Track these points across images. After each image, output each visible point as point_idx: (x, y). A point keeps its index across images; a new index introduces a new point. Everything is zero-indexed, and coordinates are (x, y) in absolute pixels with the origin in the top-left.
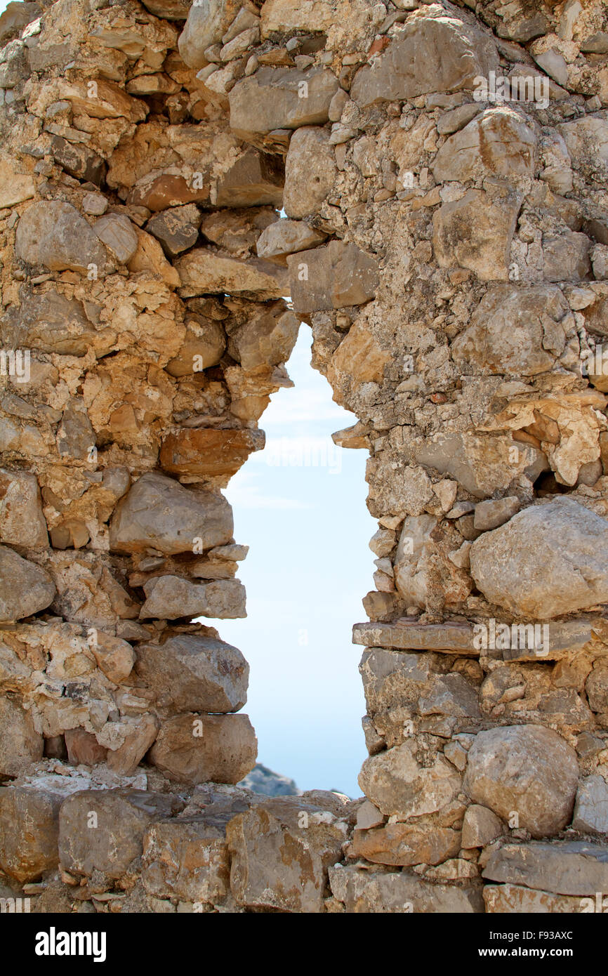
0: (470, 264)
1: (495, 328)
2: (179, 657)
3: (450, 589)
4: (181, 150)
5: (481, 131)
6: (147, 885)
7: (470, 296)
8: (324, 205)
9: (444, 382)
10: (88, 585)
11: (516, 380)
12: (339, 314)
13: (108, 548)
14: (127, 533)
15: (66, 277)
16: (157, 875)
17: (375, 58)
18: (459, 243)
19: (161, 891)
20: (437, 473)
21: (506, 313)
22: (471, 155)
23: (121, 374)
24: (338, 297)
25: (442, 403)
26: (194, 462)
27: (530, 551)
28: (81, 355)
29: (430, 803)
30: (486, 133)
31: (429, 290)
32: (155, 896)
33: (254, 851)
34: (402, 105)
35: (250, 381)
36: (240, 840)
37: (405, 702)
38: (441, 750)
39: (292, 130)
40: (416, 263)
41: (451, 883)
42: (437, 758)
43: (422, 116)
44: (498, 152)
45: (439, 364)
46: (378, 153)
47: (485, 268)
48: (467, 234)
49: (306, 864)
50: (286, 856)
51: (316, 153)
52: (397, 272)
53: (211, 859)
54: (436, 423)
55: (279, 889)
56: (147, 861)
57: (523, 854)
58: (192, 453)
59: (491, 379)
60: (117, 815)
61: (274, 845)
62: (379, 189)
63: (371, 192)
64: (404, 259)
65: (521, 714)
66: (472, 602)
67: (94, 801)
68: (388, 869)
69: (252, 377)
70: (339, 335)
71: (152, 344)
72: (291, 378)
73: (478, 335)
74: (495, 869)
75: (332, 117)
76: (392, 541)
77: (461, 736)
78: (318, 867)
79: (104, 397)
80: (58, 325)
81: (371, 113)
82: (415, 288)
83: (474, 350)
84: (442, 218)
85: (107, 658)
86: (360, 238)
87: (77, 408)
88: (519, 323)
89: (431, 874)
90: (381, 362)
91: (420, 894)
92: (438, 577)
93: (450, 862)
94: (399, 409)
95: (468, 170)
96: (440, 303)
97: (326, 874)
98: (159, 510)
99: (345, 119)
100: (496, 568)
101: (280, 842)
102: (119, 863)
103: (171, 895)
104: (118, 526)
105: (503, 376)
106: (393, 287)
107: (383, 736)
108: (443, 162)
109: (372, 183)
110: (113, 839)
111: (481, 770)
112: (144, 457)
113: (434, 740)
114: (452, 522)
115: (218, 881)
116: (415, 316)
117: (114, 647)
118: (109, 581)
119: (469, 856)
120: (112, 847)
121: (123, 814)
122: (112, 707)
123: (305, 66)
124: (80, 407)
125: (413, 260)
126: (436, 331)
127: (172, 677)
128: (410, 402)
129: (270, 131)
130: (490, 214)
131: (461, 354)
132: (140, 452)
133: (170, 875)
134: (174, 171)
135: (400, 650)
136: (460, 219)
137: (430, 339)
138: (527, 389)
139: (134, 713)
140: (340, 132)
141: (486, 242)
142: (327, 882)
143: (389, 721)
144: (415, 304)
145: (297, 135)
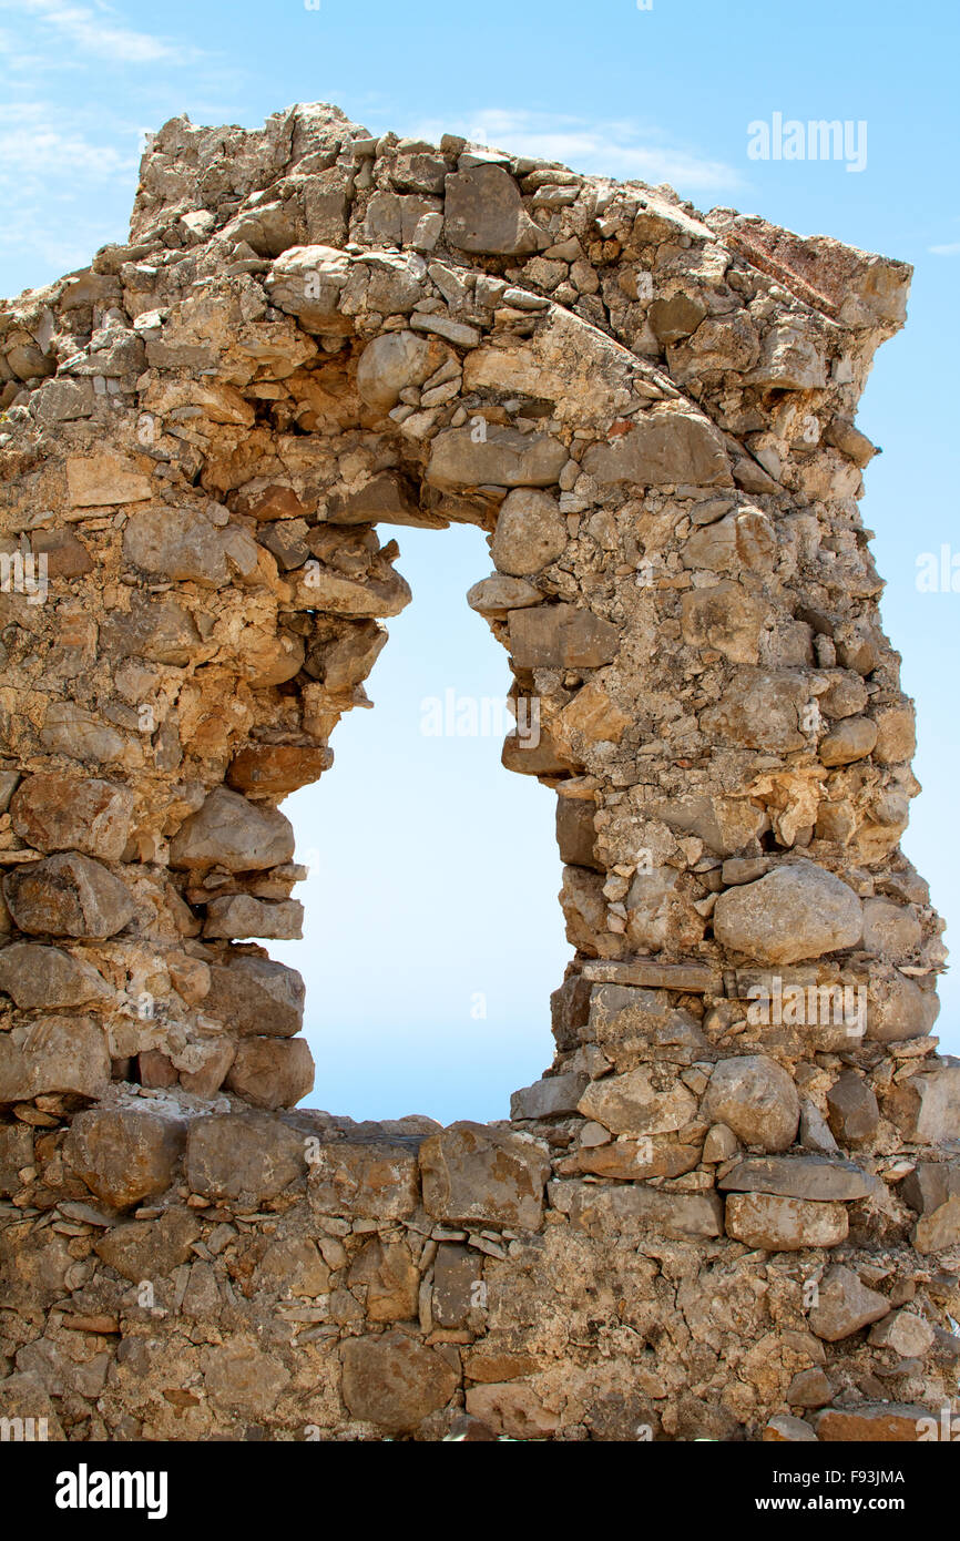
0: (722, 646)
1: (751, 707)
2: (256, 979)
3: (686, 933)
4: (291, 461)
5: (738, 528)
6: (317, 1205)
7: (720, 676)
8: (554, 569)
9: (693, 750)
10: (156, 901)
11: (772, 755)
12: (569, 673)
13: (167, 862)
14: (196, 849)
15: (187, 588)
16: (328, 1195)
17: (617, 440)
18: (714, 627)
19: (333, 1209)
20: (681, 830)
21: (763, 696)
22: (727, 549)
23: (211, 686)
24: (572, 658)
25: (689, 769)
26: (275, 780)
27: (785, 906)
28: (184, 666)
29: (671, 1122)
30: (743, 531)
31: (676, 664)
32: (327, 1215)
33: (457, 1169)
34: (647, 490)
35: (328, 699)
36: (437, 1160)
37: (640, 1034)
38: (679, 1076)
39: (510, 489)
40: (663, 639)
41: (692, 1192)
42: (677, 1083)
43: (670, 503)
44: (753, 550)
45: (686, 733)
46: (620, 531)
47: (738, 651)
48: (723, 620)
49: (524, 1180)
50: (499, 1173)
51: (544, 517)
52: (640, 644)
53: (403, 1177)
54: (684, 785)
55: (491, 1203)
56: (315, 1181)
57: (770, 1166)
58: (274, 771)
59: (746, 753)
60: (274, 1137)
61: (483, 1162)
62: (621, 563)
63: (612, 565)
64: (649, 633)
65: (750, 1045)
66: (703, 946)
67: (242, 1123)
68: (617, 1182)
69: (330, 694)
70: (569, 693)
71: (251, 658)
72: (369, 698)
73: (733, 712)
74: (741, 1178)
75: (563, 485)
76: (626, 887)
77: (703, 1064)
78: (537, 1183)
79: (194, 710)
80: (171, 635)
81: (612, 491)
82: (662, 661)
83: (727, 724)
84: (694, 604)
85: (188, 979)
86: (598, 607)
87: (171, 719)
88: (774, 706)
89: (669, 1185)
90: (621, 725)
91: (659, 1203)
92: (677, 923)
93: (693, 1174)
94: (641, 769)
95: (724, 561)
96: (688, 678)
97: (545, 1188)
98: (238, 827)
99: (579, 490)
100: (749, 919)
101: (492, 1159)
102: (275, 1184)
103: (345, 1213)
104: (186, 842)
105: (758, 751)
106: (635, 657)
107: (613, 1064)
108: (694, 549)
109: (613, 557)
110: (268, 1161)
111: (728, 1094)
112: (212, 770)
113: (674, 1067)
114: (695, 874)
115: (409, 1197)
116: (659, 686)
117: (193, 968)
118: (175, 898)
119: (708, 1169)
120: (268, 1168)
121: (280, 1136)
122: (188, 1029)
123: (527, 429)
124: (174, 719)
125: (659, 636)
126: (682, 702)
127: (243, 999)
128: (654, 764)
129: (480, 485)
130: (747, 605)
131: (712, 726)
132: (209, 765)
133: (346, 1193)
134: (284, 483)
135: (635, 986)
136: (715, 605)
137: (677, 709)
138: (781, 764)
139: (209, 1036)
140: (572, 502)
141: (740, 629)
142: (546, 1195)
143: (622, 1050)
144: (661, 676)
145: (517, 495)
